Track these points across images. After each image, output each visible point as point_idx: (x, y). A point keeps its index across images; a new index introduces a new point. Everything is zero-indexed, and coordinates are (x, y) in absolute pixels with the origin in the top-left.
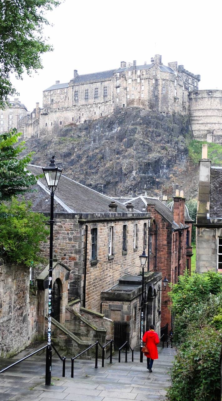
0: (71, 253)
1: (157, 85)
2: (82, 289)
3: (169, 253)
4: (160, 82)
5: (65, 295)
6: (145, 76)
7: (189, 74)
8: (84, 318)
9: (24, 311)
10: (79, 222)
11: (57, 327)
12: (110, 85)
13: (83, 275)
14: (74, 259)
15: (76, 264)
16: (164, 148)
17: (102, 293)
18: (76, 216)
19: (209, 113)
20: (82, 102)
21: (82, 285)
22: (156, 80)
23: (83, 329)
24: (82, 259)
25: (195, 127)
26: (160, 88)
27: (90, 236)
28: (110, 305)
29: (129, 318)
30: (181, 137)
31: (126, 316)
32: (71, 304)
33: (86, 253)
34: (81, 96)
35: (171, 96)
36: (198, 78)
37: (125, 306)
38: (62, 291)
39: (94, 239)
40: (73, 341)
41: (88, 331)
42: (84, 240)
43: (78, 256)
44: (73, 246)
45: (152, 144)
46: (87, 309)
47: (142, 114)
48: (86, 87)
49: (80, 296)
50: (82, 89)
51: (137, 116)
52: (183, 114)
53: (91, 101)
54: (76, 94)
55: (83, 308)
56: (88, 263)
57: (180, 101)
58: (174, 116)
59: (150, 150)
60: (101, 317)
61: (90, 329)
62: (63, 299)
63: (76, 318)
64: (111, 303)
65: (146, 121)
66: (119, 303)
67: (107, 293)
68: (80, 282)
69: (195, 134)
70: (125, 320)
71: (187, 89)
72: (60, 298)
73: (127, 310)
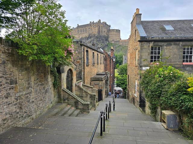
0: (77, 59)
1: (99, 28)
2: (83, 76)
3: (110, 66)
4: (100, 27)
5: (75, 78)
6: (96, 25)
7: (108, 25)
8: (84, 89)
9: (46, 86)
10: (80, 45)
11: (69, 94)
12: (87, 28)
13: (83, 70)
14: (79, 62)
15: (80, 64)
16: (102, 44)
17: (91, 78)
18: (79, 42)
19: (113, 35)
20: (80, 33)
21: (83, 74)
22: (99, 27)
23: (84, 94)
24: (83, 62)
25: (109, 39)
26: (100, 29)
27: (85, 53)
28: (94, 83)
29: (102, 87)
30: (106, 42)
31: (101, 87)
32: (78, 82)
33: (84, 60)
34: (80, 31)
35: (103, 31)
36: (110, 26)
37: (101, 83)
38: (73, 75)
39: (87, 55)
40: (79, 102)
41: (87, 95)
42: (83, 53)
43: (80, 61)
44: (78, 57)
45: (98, 43)
46: (85, 84)
47: (96, 35)
48: (81, 28)
49: (82, 79)
50: (80, 29)
51: (95, 36)
52: (106, 35)
53: (82, 32)
54: (78, 30)
55: (84, 84)
56: (85, 65)
57: (106, 32)
58: (104, 36)
59: (98, 45)
60: (92, 88)
61: (87, 94)
62: (74, 79)
63: (80, 89)
64: (95, 82)
65: (97, 38)
66: (98, 82)
67: (93, 78)
68: (82, 72)
69: (109, 41)
70: (101, 89)
71: (107, 29)
72: (72, 79)
73: (101, 84)
